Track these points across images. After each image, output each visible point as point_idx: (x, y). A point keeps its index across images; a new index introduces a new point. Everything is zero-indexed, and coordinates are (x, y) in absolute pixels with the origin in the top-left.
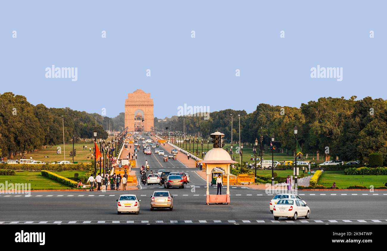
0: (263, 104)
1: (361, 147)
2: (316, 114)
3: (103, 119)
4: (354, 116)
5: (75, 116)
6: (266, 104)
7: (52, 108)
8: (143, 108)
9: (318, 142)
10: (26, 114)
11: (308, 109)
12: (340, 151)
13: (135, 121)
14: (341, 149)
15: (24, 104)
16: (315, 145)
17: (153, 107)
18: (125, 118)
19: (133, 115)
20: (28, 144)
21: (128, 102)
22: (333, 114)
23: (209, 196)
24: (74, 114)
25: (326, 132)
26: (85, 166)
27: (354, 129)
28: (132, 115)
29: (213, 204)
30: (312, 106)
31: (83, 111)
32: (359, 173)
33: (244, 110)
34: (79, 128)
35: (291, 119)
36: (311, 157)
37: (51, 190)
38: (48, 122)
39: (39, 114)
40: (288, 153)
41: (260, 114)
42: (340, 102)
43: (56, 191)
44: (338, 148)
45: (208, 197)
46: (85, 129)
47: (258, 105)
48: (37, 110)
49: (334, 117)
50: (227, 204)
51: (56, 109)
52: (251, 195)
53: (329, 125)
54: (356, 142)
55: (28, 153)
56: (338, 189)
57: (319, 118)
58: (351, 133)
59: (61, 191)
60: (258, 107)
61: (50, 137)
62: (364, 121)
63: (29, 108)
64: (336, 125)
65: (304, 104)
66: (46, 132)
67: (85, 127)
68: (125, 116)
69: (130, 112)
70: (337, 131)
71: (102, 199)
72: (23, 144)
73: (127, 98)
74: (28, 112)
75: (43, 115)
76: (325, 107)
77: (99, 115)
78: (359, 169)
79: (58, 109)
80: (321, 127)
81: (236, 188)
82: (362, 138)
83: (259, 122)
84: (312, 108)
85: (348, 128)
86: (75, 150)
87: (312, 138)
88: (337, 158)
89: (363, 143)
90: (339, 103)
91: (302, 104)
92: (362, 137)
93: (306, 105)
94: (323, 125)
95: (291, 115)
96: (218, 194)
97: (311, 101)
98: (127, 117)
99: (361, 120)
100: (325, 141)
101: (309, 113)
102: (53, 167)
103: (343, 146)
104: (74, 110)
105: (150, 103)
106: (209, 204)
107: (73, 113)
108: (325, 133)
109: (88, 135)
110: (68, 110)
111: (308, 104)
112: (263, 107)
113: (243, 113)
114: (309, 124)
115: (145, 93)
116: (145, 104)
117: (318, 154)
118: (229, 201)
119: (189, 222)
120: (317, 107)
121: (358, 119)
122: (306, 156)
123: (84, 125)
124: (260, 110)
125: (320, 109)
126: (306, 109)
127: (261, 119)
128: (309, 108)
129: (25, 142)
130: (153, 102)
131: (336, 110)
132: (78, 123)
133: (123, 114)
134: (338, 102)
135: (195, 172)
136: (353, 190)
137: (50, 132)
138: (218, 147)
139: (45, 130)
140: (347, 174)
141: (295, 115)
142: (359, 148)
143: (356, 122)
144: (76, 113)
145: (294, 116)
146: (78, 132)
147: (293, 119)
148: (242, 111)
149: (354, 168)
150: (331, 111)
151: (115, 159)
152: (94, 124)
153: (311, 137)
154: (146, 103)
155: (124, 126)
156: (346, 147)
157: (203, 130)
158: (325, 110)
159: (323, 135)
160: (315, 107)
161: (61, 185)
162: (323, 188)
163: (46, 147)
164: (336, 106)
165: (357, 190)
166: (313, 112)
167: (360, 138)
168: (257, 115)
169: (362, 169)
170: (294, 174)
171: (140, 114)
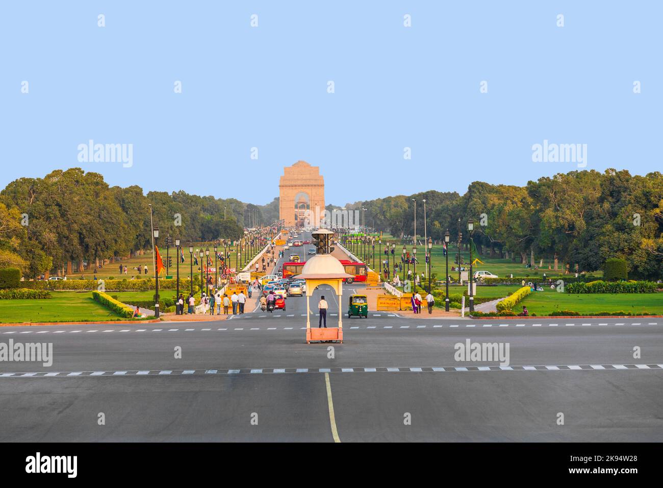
0: (478, 183)
1: (605, 249)
2: (550, 197)
3: (246, 208)
4: (601, 200)
5: (193, 204)
6: (482, 182)
7: (153, 191)
8: (308, 190)
9: (554, 243)
10: (102, 202)
11: (538, 189)
12: (580, 255)
13: (296, 210)
14: (581, 253)
15: (100, 187)
16: (548, 246)
17: (323, 189)
18: (280, 206)
19: (293, 200)
20: (102, 249)
21: (283, 180)
22: (575, 198)
23: (311, 329)
24: (192, 201)
25: (564, 225)
26: (184, 282)
27: (601, 220)
28: (290, 201)
29: (317, 343)
30: (544, 185)
31: (210, 196)
32: (588, 291)
33: (455, 192)
34: (199, 223)
35: (517, 206)
36: (548, 265)
37: (86, 322)
38: (141, 213)
39: (127, 201)
40: (514, 259)
41: (474, 197)
42: (588, 179)
43: (93, 324)
44: (577, 250)
45: (308, 331)
46: (207, 224)
47: (471, 184)
48: (123, 195)
49: (577, 202)
50: (339, 343)
51: (158, 192)
52: (391, 327)
53: (569, 214)
54: (598, 240)
55: (111, 262)
56: (536, 316)
57: (555, 205)
58: (596, 227)
59: (101, 323)
60: (470, 188)
61: (145, 237)
62: (616, 209)
63: (107, 193)
64: (580, 215)
65: (531, 182)
66: (137, 229)
67: (209, 222)
68: (280, 202)
69: (288, 197)
70: (581, 223)
71: (156, 335)
72: (93, 249)
73: (283, 175)
74: (105, 198)
75: (132, 203)
76: (564, 186)
77: (237, 201)
78: (590, 284)
79: (162, 193)
80: (557, 217)
81: (380, 315)
82: (608, 235)
83: (472, 210)
84: (544, 187)
85: (592, 219)
86: (170, 257)
87: (544, 236)
88: (576, 267)
89: (609, 242)
90: (586, 180)
91: (530, 183)
92: (608, 233)
93: (535, 184)
94: (559, 214)
95: (516, 199)
96: (320, 326)
97: (543, 177)
98: (282, 205)
99: (612, 207)
100: (565, 240)
101: (540, 196)
102: (134, 285)
103: (585, 247)
104: (191, 194)
105: (318, 183)
106: (311, 343)
107: (190, 199)
108: (563, 227)
109: (213, 233)
110: (182, 194)
111: (538, 182)
112: (478, 186)
113: (455, 195)
114: (540, 214)
115: (312, 167)
116: (311, 184)
117: (556, 261)
118: (341, 338)
119: (257, 372)
120: (553, 186)
121: (606, 205)
122: (540, 263)
123: (207, 217)
124: (473, 191)
125: (557, 190)
126: (536, 190)
127: (474, 206)
128: (540, 187)
129: (96, 245)
130: (323, 181)
131: (581, 190)
132: (196, 214)
133: (277, 199)
134: (584, 179)
135: (354, 290)
136: (569, 318)
137: (146, 230)
138: (324, 252)
139: (136, 226)
140: (570, 293)
141: (523, 200)
142: (602, 251)
143: (603, 209)
144: (194, 199)
145: (521, 201)
146: (198, 230)
147: (519, 205)
148: (452, 194)
149: (581, 283)
150: (571, 193)
151: (233, 271)
152: (222, 217)
153: (543, 234)
154: (313, 183)
155: (278, 218)
156: (588, 249)
157: (393, 224)
158: (564, 191)
159: (559, 230)
160: (548, 187)
161: (108, 314)
162: (511, 316)
163: (144, 253)
164: (581, 185)
165: (564, 318)
166: (546, 195)
167: (603, 234)
168: (468, 199)
169: (593, 285)
170: (469, 294)
171: (305, 199)
